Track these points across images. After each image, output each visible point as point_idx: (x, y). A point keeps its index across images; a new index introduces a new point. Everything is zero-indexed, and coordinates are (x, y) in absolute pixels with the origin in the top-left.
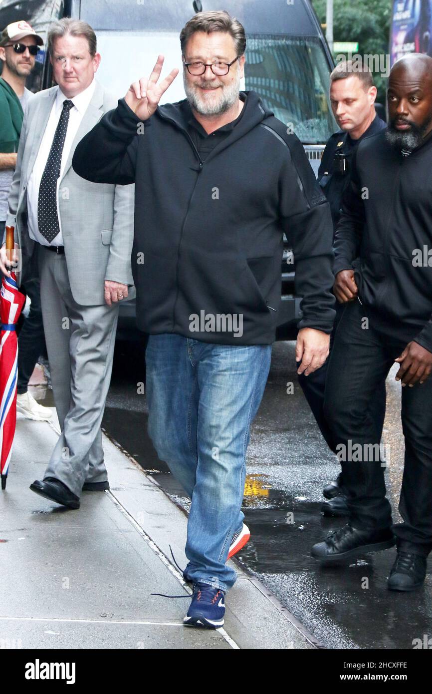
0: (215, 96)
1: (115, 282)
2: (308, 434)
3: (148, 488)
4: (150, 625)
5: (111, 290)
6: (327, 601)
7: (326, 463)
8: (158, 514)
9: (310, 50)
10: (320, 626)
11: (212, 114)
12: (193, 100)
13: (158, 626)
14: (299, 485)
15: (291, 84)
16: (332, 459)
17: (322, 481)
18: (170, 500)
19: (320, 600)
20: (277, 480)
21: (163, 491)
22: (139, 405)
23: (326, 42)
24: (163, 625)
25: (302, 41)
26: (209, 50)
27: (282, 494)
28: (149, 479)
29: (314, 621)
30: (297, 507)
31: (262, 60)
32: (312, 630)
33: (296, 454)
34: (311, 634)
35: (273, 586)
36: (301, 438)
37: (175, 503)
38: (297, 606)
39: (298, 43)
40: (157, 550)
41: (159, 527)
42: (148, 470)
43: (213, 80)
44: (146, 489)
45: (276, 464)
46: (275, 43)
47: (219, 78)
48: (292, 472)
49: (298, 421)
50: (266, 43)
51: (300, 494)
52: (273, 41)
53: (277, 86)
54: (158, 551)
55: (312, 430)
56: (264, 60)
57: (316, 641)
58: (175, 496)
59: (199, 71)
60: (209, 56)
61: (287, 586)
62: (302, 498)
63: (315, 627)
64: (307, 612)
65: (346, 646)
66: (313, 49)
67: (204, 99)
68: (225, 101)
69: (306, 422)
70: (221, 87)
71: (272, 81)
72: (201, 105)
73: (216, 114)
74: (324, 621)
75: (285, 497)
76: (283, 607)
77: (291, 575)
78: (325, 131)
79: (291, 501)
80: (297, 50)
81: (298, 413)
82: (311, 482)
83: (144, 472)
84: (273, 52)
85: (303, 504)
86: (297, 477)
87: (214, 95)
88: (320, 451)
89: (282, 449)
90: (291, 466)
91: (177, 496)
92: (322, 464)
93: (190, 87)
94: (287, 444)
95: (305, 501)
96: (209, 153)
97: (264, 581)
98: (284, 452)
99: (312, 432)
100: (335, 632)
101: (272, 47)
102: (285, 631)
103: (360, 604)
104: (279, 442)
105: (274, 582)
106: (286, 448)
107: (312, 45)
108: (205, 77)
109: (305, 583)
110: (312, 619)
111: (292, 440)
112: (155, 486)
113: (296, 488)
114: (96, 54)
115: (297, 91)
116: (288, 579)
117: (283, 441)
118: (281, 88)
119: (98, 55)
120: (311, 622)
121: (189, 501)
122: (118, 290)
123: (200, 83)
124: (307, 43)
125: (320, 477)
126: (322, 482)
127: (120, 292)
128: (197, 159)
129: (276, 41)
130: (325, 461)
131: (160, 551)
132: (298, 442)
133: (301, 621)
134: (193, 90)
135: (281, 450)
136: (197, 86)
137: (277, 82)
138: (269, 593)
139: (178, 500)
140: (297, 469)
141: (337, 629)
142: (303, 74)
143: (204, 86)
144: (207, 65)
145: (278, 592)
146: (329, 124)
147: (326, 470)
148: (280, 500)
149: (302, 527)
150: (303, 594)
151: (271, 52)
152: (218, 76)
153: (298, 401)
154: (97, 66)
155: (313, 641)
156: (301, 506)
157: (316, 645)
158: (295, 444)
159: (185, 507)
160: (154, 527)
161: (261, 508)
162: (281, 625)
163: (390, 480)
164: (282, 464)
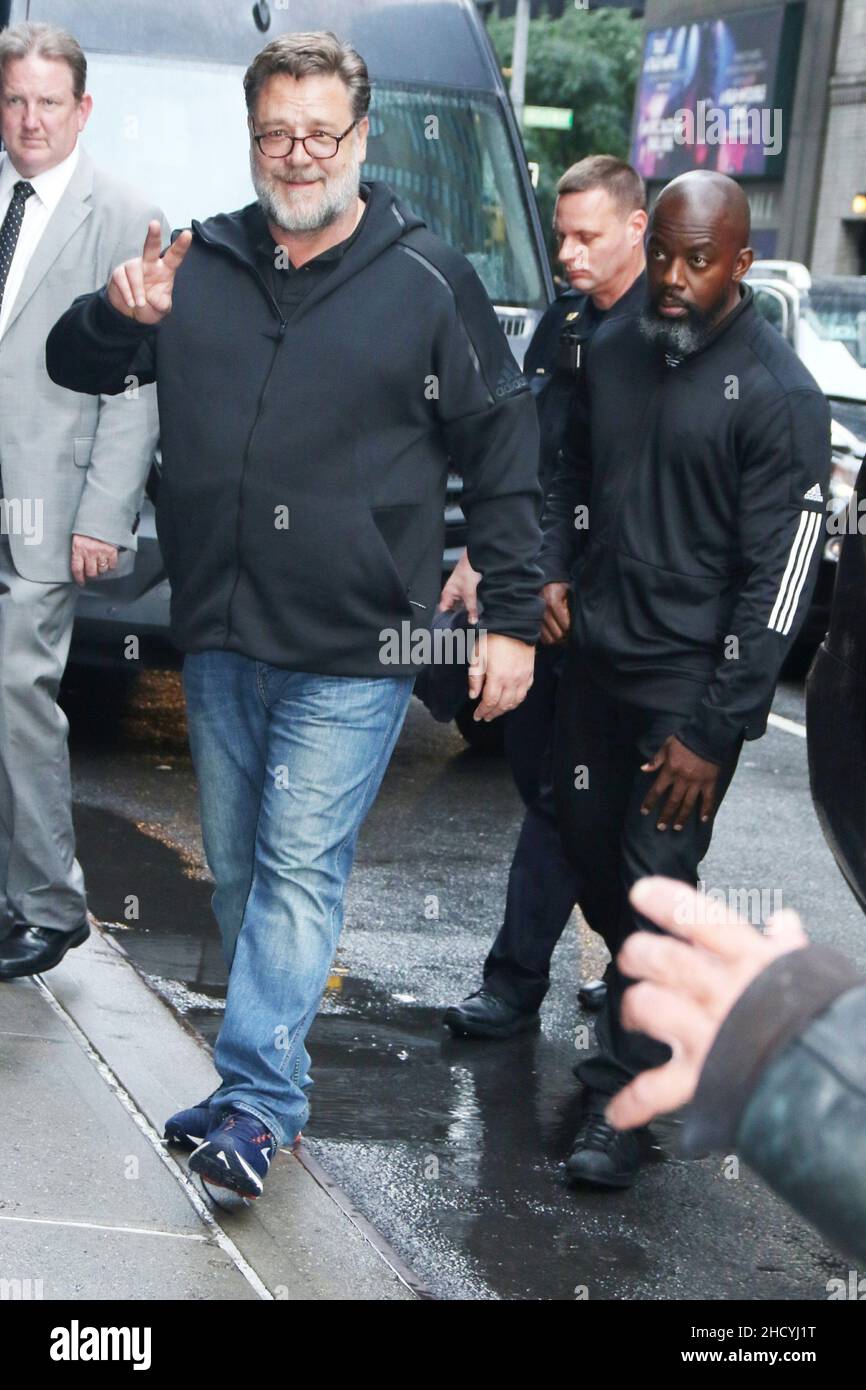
0: (309, 197)
1: (92, 539)
2: (426, 871)
3: (103, 957)
4: (90, 1229)
5: (86, 552)
6: (442, 1203)
7: (458, 933)
8: (121, 1012)
9: (477, 118)
10: (425, 1252)
11: (305, 231)
12: (269, 203)
13: (105, 1232)
14: (402, 972)
15: (435, 182)
16: (470, 925)
17: (448, 966)
18: (146, 984)
19: (429, 1201)
20: (359, 959)
21: (134, 967)
22: (96, 794)
23: (511, 104)
24: (116, 1231)
25: (462, 100)
26: (300, 109)
27: (367, 987)
28: (106, 940)
29: (415, 1241)
30: (395, 1016)
31: (382, 130)
32: (408, 1259)
33: (401, 911)
34: (408, 1267)
35: (338, 1167)
36: (412, 880)
37: (154, 991)
38: (381, 1209)
39: (455, 102)
40: (113, 1082)
41: (120, 1037)
42: (106, 924)
43: (307, 166)
44: (99, 961)
45: (361, 926)
46: (409, 99)
47: (319, 164)
48: (390, 946)
49: (408, 846)
50: (391, 98)
51: (403, 989)
52: (405, 95)
53: (408, 184)
54: (116, 1084)
55: (435, 865)
56: (386, 130)
57: (415, 1281)
58: (155, 978)
59: (281, 148)
60: (299, 119)
61: (366, 1169)
62: (406, 998)
63: (416, 1254)
64: (401, 1223)
65: (474, 1294)
66: (483, 116)
67: (290, 203)
68: (330, 207)
69: (425, 848)
70: (322, 180)
71: (399, 173)
72: (284, 214)
73: (313, 230)
74: (433, 1243)
75: (374, 993)
76: (355, 1210)
77: (374, 1149)
78: (498, 278)
79: (384, 1002)
80: (452, 117)
81: (409, 830)
82: (427, 967)
83: (99, 927)
84: (404, 117)
85: (406, 1009)
86: (400, 955)
87: (308, 194)
88: (448, 908)
89: (373, 898)
90: (388, 934)
91: (160, 978)
92: (449, 933)
93: (265, 179)
94: (383, 889)
95: (413, 1003)
96: (298, 304)
97: (321, 1157)
98: (377, 905)
99: (436, 868)
100: (454, 1265)
101: (403, 107)
102: (356, 1256)
103: (507, 1213)
104: (368, 884)
105: (340, 1158)
106: (381, 898)
107: (482, 109)
108: (291, 160)
109: (401, 1166)
110: (411, 1237)
111: (393, 882)
112: (117, 956)
113: (396, 976)
114: (85, 96)
115: (447, 197)
116: (368, 1155)
117: (376, 883)
118: (417, 188)
119: (89, 99)
120: (409, 1242)
121: (183, 990)
122: (100, 554)
123: (283, 173)
124: (473, 104)
125: (444, 958)
126: (448, 969)
127: (103, 558)
128: (274, 314)
129: (412, 96)
130: (456, 928)
131: (121, 1085)
132: (405, 887)
133: (388, 1240)
134: (267, 187)
135: (372, 900)
136: (277, 178)
137: (408, 175)
138: (330, 1181)
139: (162, 986)
140: (401, 941)
141: (458, 1259)
142: (461, 164)
143: (291, 179)
144: (297, 139)
145: (347, 1179)
146: (506, 266)
147: (458, 945)
148: (363, 998)
149: (404, 1056)
150: (396, 1186)
151: (401, 117)
152: (318, 159)
153: (411, 807)
154: (85, 120)
155: (410, 1280)
156: (404, 1012)
157: (416, 1288)
158: (399, 891)
159: (175, 1001)
160: (110, 1036)
161: (324, 1012)
162: (349, 1246)
163: (581, 974)
164: (371, 929)
